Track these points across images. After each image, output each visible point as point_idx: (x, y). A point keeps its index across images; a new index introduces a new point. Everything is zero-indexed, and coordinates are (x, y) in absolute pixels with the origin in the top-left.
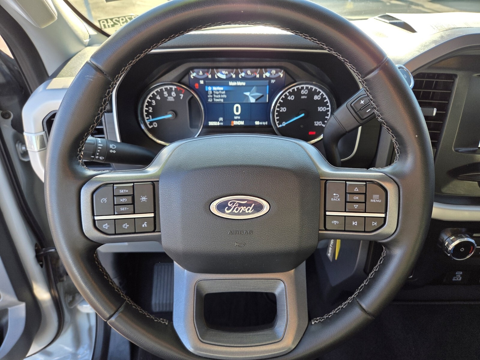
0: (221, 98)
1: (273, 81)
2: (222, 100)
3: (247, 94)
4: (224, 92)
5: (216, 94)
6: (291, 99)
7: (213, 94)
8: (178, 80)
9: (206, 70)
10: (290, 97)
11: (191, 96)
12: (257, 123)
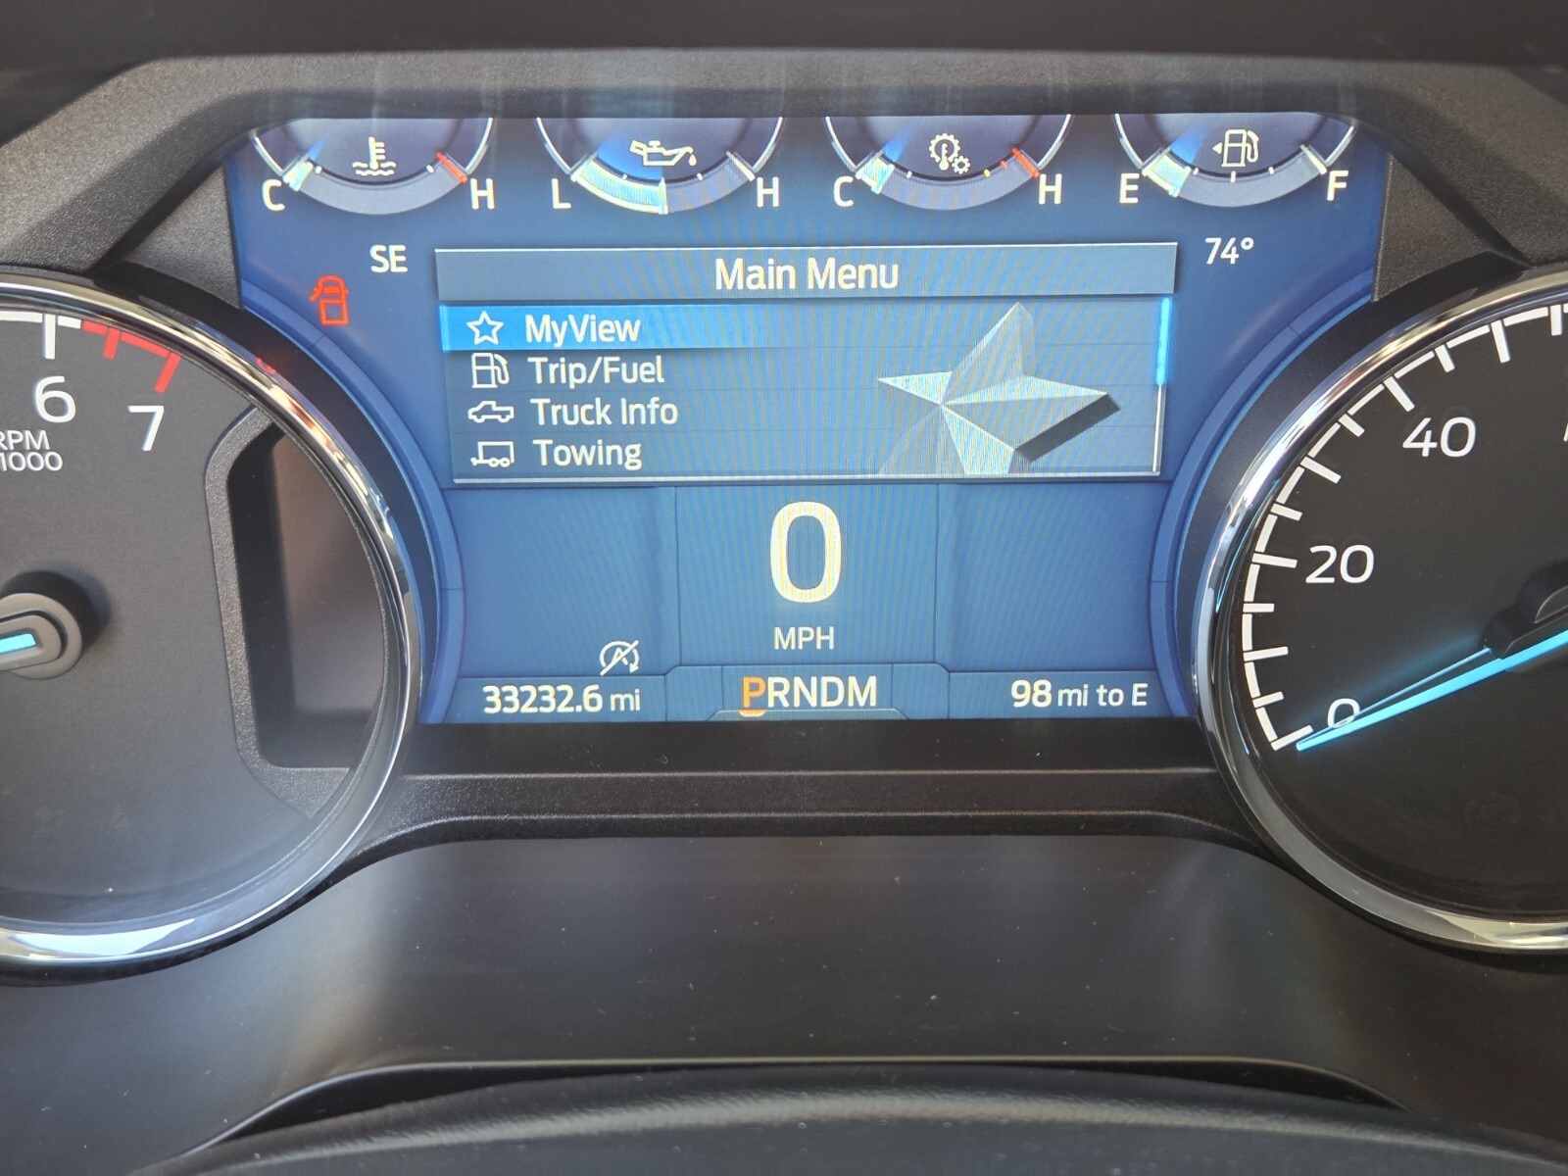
0: (616, 433)
1: (1225, 250)
2: (632, 458)
3: (928, 386)
4: (649, 371)
5: (559, 393)
6: (1436, 452)
7: (518, 391)
8: (89, 253)
9: (438, 127)
10: (1436, 430)
11: (255, 424)
12: (1032, 695)
